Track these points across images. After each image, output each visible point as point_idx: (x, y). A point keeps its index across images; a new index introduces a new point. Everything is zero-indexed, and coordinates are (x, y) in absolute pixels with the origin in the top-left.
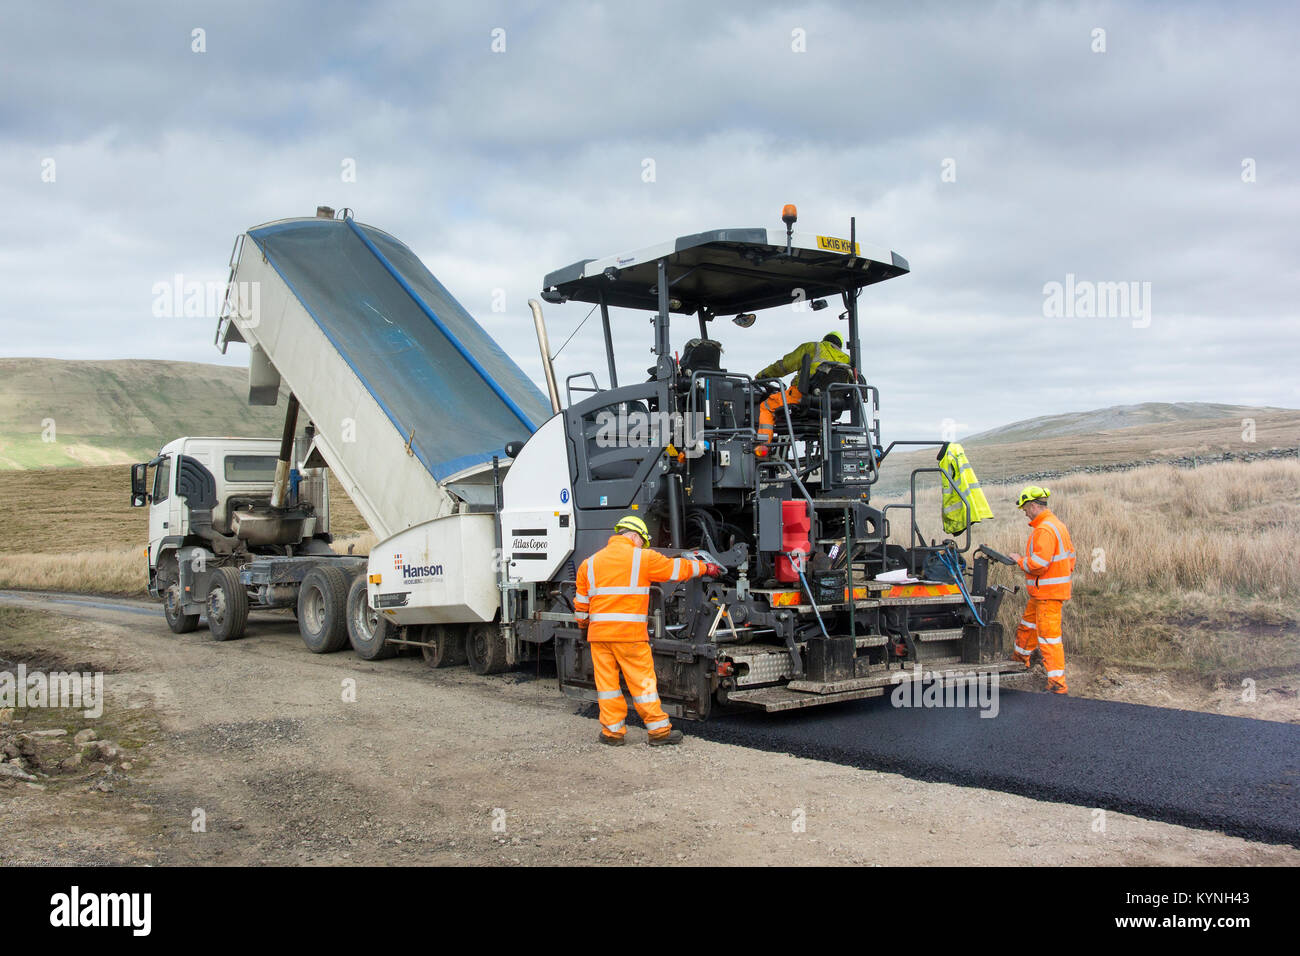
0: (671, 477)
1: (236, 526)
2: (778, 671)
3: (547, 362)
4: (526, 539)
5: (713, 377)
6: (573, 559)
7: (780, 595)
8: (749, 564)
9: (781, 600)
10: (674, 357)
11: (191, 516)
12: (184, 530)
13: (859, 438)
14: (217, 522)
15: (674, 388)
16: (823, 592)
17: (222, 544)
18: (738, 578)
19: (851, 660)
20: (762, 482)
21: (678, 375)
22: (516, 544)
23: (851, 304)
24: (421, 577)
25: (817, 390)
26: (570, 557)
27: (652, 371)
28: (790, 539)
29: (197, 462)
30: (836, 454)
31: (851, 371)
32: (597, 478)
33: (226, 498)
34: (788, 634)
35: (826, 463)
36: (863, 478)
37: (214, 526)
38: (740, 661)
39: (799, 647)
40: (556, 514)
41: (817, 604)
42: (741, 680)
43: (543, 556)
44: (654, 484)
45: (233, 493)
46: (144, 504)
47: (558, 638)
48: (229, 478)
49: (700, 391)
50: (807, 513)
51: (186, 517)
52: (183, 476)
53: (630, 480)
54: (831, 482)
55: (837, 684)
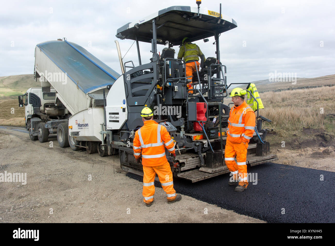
0: (158, 95)
1: (46, 112)
2: (196, 164)
3: (121, 60)
4: (113, 116)
5: (172, 61)
6: (127, 122)
7: (196, 136)
8: (185, 126)
9: (196, 138)
10: (158, 54)
11: (34, 109)
12: (32, 113)
13: (220, 82)
14: (42, 110)
15: (158, 64)
16: (211, 135)
17: (43, 116)
18: (181, 130)
19: (222, 159)
20: (189, 97)
21: (160, 60)
22: (110, 117)
23: (217, 39)
24: (82, 127)
25: (207, 67)
26: (126, 122)
27: (151, 59)
28: (199, 116)
29: (34, 94)
30: (213, 87)
31: (217, 60)
32: (135, 96)
33: (44, 104)
34: (199, 151)
35: (210, 90)
36: (221, 95)
37: (41, 112)
38: (182, 162)
39: (203, 155)
40: (122, 108)
41: (209, 139)
42: (182, 169)
43: (118, 121)
44: (152, 98)
45: (46, 103)
46: (23, 106)
47: (120, 150)
48: (44, 99)
49: (167, 65)
50: (205, 107)
51: (32, 109)
52: (31, 98)
53: (144, 96)
54: (211, 97)
55: (217, 169)
